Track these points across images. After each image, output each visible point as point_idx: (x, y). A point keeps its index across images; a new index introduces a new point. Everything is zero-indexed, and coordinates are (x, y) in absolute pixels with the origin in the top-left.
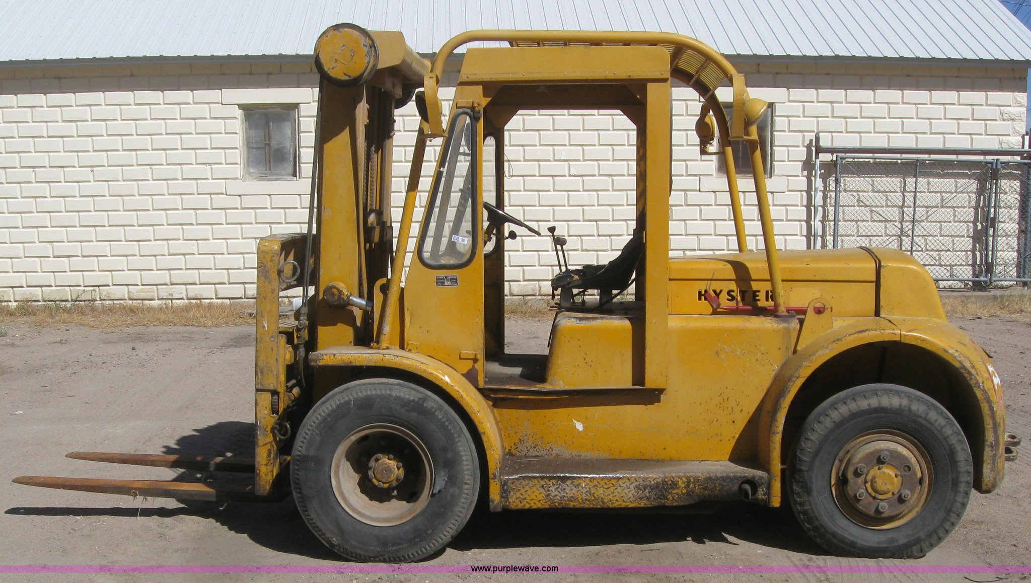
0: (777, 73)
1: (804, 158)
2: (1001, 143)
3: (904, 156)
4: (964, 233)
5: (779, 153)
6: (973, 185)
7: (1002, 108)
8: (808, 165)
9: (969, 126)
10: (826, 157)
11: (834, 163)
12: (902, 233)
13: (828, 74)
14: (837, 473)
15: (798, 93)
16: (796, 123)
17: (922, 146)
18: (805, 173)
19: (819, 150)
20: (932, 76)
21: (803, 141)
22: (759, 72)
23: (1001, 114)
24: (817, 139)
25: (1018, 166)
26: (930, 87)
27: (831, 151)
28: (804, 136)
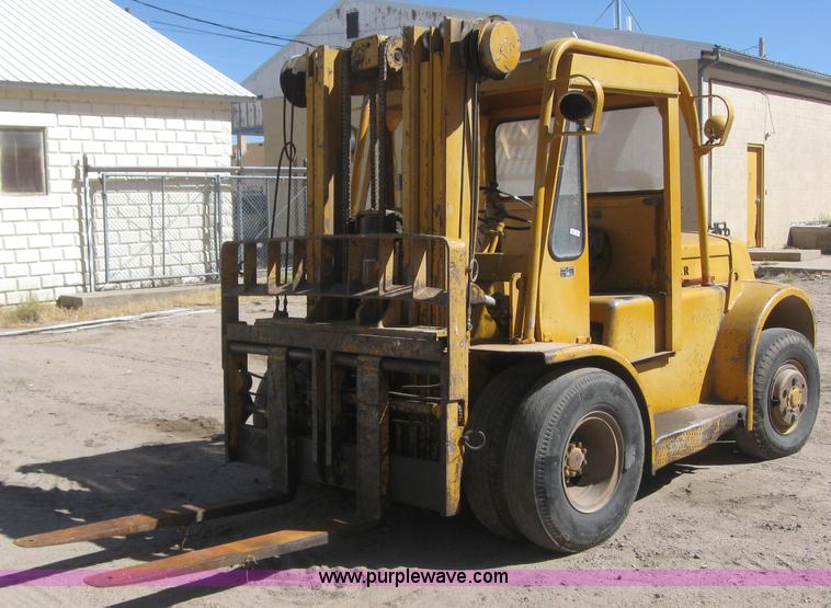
0: (47, 100)
1: (74, 177)
2: (217, 162)
3: (151, 173)
4: (197, 237)
5: (53, 173)
6: (200, 197)
7: (216, 134)
8: (77, 183)
9: (193, 149)
10: (93, 176)
11: (101, 180)
12: (153, 240)
13: (88, 102)
14: (769, 396)
15: (66, 119)
16: (66, 146)
17: (162, 165)
18: (75, 190)
19: (87, 169)
20: (165, 107)
21: (72, 162)
22: (32, 99)
23: (215, 138)
24: (85, 160)
25: (230, 181)
26: (165, 116)
27: (98, 170)
28: (72, 158)
